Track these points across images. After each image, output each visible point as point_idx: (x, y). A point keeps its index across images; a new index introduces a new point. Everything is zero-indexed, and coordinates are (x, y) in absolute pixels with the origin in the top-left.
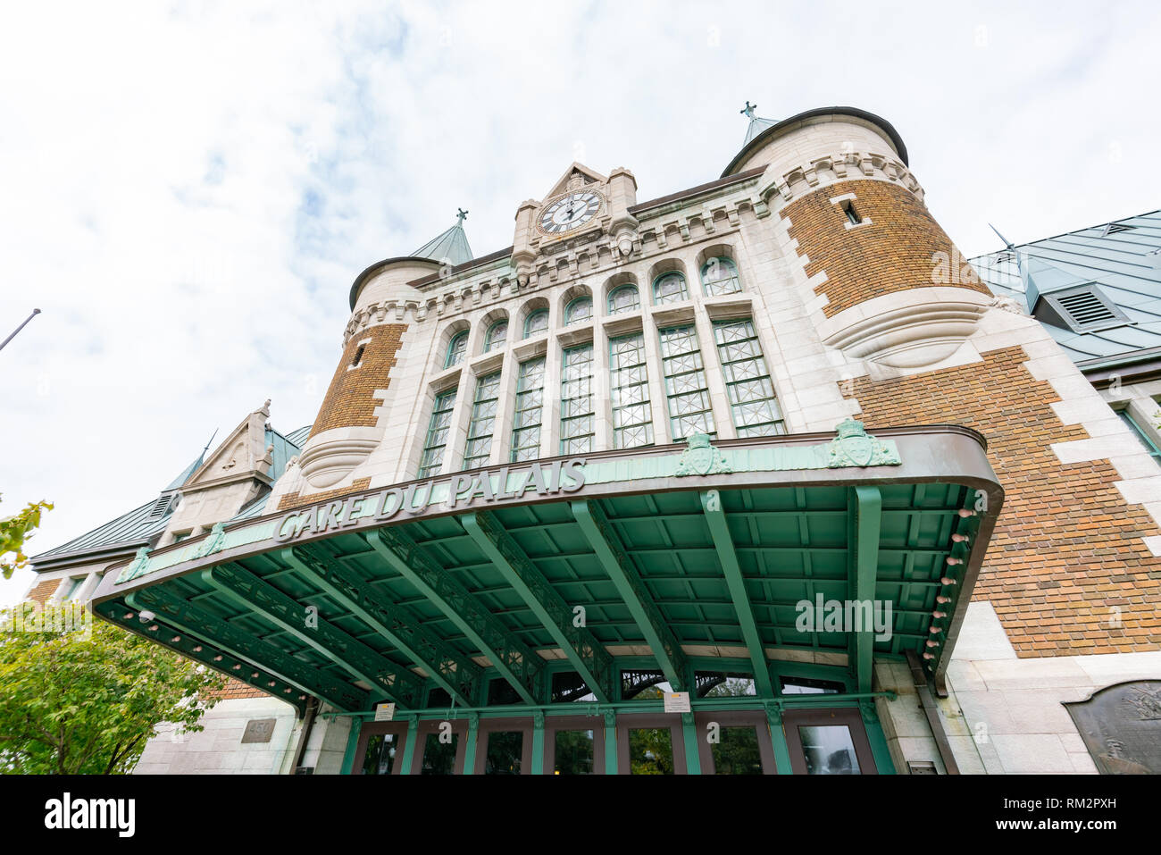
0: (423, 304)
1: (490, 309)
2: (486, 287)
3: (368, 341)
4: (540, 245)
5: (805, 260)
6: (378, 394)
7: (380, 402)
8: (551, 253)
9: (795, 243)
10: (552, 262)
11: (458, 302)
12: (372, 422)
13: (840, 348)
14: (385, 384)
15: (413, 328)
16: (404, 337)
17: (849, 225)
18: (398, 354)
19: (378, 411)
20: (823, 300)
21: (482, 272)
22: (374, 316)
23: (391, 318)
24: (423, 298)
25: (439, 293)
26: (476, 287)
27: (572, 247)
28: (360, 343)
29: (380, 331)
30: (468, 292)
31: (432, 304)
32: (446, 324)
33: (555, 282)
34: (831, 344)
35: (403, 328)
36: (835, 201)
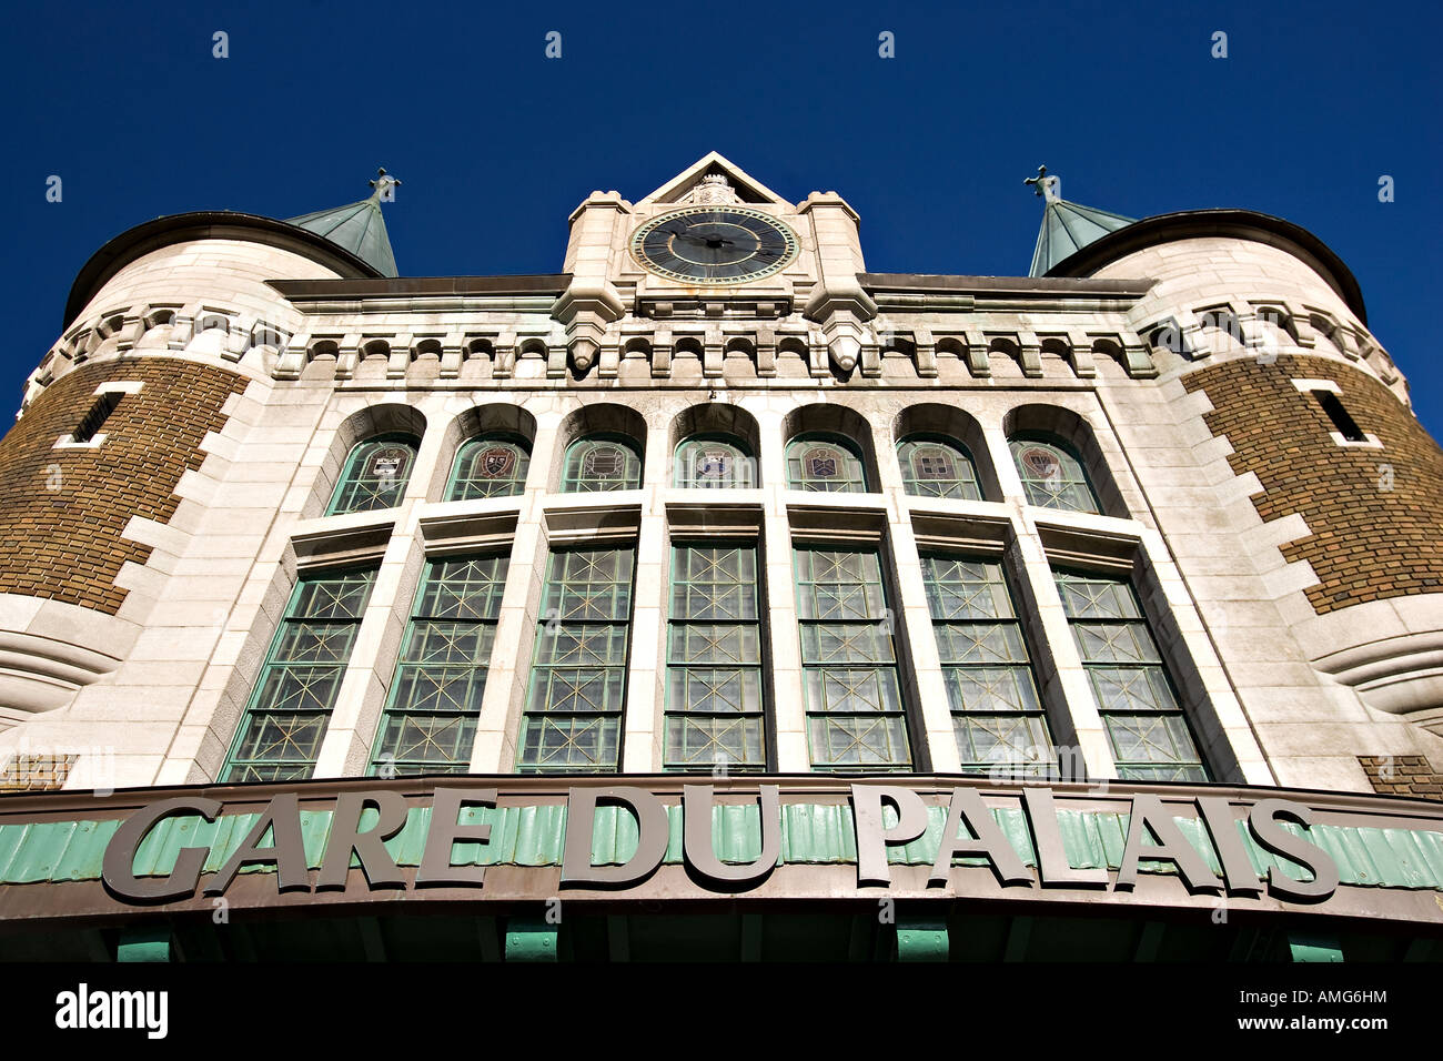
0: (302, 340)
1: (483, 399)
2: (482, 344)
3: (132, 387)
4: (641, 292)
5: (1251, 484)
6: (139, 529)
7: (141, 553)
8: (662, 315)
9: (1223, 445)
10: (663, 335)
11: (399, 360)
12: (111, 602)
13: (1352, 683)
14: (165, 509)
15: (260, 390)
16: (232, 405)
17: (1338, 438)
18: (210, 442)
19: (128, 575)
20: (1303, 575)
21: (478, 309)
22: (158, 331)
23: (206, 349)
24: (305, 327)
25: (352, 328)
26: (455, 338)
27: (714, 315)
28: (105, 388)
29: (171, 372)
30: (431, 346)
31: (326, 346)
32: (359, 403)
33: (661, 382)
34: (1333, 670)
35: (239, 383)
36: (1304, 385)
